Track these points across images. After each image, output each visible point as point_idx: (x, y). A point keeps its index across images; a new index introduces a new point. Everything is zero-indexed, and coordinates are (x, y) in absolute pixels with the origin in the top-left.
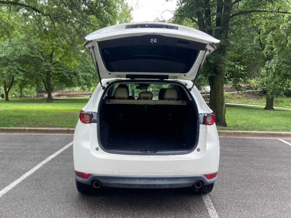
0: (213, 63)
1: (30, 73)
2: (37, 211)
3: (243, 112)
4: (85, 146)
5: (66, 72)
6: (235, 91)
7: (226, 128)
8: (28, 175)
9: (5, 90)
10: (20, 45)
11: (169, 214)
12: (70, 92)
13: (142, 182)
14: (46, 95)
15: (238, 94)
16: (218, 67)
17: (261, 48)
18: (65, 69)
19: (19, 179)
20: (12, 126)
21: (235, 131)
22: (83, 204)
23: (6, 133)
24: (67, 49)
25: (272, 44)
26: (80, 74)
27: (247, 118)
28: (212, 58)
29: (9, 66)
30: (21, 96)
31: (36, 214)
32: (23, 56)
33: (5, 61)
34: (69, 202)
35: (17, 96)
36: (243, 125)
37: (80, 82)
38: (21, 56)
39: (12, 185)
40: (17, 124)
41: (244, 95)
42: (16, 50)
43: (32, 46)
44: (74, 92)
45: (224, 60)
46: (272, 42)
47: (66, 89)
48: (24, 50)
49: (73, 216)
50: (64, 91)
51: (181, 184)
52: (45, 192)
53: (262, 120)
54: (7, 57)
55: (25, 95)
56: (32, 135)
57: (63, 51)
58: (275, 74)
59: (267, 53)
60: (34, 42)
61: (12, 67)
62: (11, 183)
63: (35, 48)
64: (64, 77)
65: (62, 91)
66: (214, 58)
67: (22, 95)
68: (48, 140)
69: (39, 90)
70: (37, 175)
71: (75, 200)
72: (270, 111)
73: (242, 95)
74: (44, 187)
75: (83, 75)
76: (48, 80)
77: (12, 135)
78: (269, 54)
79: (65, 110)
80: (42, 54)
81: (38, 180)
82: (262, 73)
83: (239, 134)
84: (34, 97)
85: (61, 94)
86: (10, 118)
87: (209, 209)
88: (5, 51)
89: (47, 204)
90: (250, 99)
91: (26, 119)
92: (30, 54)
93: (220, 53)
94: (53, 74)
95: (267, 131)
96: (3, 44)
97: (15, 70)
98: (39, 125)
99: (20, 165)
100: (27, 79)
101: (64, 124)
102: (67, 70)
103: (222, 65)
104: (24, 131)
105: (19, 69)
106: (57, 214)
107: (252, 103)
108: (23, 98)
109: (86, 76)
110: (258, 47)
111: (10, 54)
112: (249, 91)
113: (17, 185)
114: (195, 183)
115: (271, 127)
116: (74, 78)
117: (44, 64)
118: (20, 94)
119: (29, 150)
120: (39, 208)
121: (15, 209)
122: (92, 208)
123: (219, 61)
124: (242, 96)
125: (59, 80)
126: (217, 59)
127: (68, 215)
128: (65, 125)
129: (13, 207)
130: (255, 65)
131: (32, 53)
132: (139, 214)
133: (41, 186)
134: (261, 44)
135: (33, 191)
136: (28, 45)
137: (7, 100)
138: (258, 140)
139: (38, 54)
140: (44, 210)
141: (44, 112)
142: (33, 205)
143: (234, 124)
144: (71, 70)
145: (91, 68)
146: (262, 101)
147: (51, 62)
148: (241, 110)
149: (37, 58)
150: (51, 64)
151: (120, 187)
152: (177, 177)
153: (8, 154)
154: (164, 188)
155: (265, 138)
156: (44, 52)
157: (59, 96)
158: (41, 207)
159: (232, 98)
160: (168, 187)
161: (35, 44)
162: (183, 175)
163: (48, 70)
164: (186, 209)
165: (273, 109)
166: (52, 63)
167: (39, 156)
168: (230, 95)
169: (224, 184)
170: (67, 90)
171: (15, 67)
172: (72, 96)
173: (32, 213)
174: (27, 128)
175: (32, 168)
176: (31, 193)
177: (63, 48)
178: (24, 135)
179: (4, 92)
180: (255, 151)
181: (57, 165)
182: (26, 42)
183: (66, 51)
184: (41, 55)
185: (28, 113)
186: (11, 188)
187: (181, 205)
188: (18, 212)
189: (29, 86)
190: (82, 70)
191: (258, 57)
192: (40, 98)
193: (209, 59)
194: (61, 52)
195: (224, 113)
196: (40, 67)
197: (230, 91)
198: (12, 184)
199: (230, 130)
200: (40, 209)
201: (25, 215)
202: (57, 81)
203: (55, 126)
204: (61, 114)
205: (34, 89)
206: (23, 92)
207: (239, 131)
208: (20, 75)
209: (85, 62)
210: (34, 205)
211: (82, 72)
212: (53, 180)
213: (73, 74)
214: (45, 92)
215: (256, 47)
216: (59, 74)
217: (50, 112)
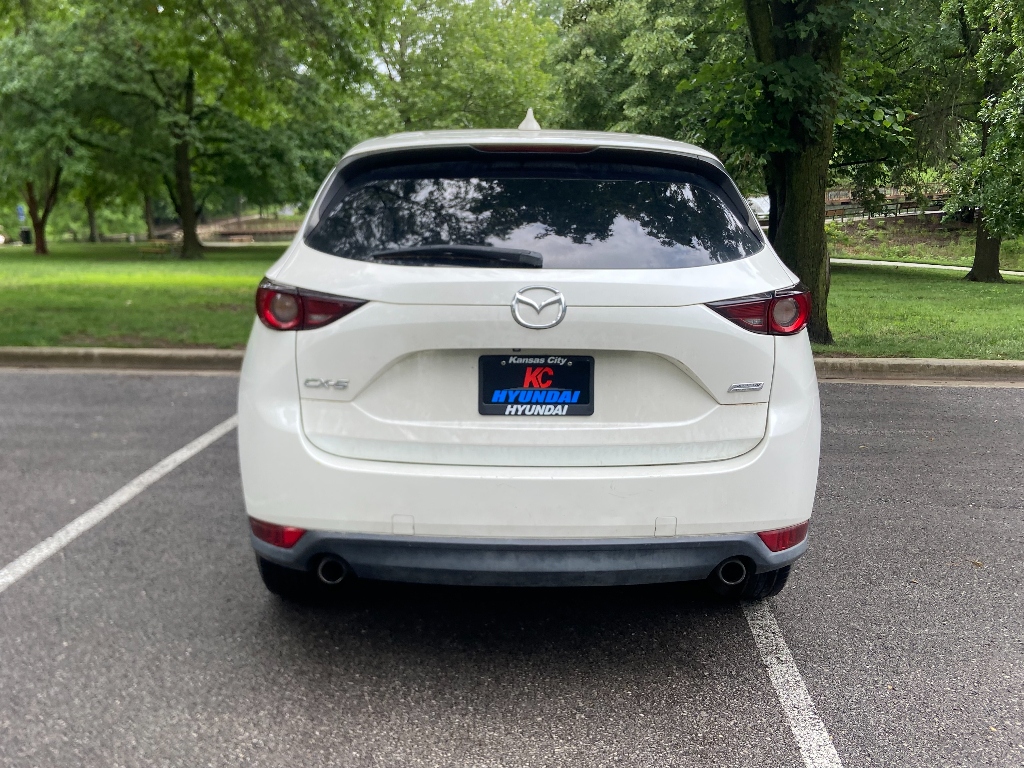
0: (791, 100)
1: (116, 152)
2: (109, 668)
3: (887, 291)
4: (284, 421)
5: (243, 147)
6: (858, 214)
7: (831, 348)
8: (87, 526)
9: (33, 213)
10: (73, 45)
11: (617, 680)
12: (263, 221)
13: (509, 564)
14: (179, 235)
15: (872, 225)
16: (809, 116)
17: (963, 50)
18: (241, 137)
19: (49, 539)
20: (43, 342)
21: (866, 360)
22: (285, 638)
23: (21, 367)
24: (243, 58)
25: (1008, 32)
26: (296, 154)
27: (902, 310)
28: (789, 81)
29: (39, 126)
30: (92, 239)
31: (103, 680)
32: (87, 89)
33: (26, 108)
34: (234, 632)
35: (80, 236)
36: (889, 336)
37: (297, 186)
38: (78, 87)
39: (24, 564)
40: (61, 337)
41: (892, 228)
42: (60, 66)
43: (119, 51)
44: (279, 225)
45: (833, 89)
46: (1008, 22)
47: (250, 212)
48: (88, 66)
49: (244, 686)
50: (243, 219)
51: (663, 570)
52: (144, 593)
53: (960, 320)
54: (31, 91)
55: (108, 234)
56: (113, 377)
57: (227, 64)
58: (1015, 145)
59: (989, 63)
60: (122, 36)
61: (47, 129)
62: (17, 557)
63: (129, 59)
64: (238, 166)
65: (234, 220)
66: (794, 82)
67: (97, 232)
68: (170, 393)
69: (156, 215)
70: (119, 526)
71: (257, 623)
72: (988, 285)
73: (884, 228)
74: (143, 573)
75: (306, 157)
76: (182, 175)
77: (42, 377)
78: (996, 71)
79: (243, 285)
80: (154, 80)
81: (123, 544)
82: (964, 145)
83: (878, 371)
84: (137, 240)
85: (233, 229)
86: (42, 315)
87: (769, 660)
88: (23, 69)
89: (149, 638)
90: (912, 242)
91: (97, 319)
92: (113, 83)
93: (816, 59)
94: (199, 155)
95: (986, 359)
96: (13, 46)
97: (61, 141)
98: (144, 339)
99: (60, 488)
100: (110, 177)
101: (231, 336)
102: (248, 139)
103: (822, 106)
104: (87, 360)
105: (73, 137)
106: (182, 679)
107: (920, 255)
108: (98, 244)
109: (316, 162)
110: (954, 42)
111: (39, 80)
112: (911, 212)
113: (40, 565)
114: (717, 568)
115: (993, 343)
116: (276, 169)
117: (165, 118)
118: (88, 231)
119: (98, 431)
120: (117, 655)
121: (25, 658)
122: (320, 656)
123: (814, 91)
124: (885, 232)
125: (220, 179)
126: (807, 84)
127: (223, 684)
128: (235, 340)
129: (17, 651)
130: (940, 113)
131: (120, 78)
132: (497, 680)
133: (131, 569)
134: (965, 32)
135: (100, 586)
136: (101, 47)
137: (42, 250)
138: (951, 392)
139: (139, 80)
140: (134, 662)
141: (169, 295)
142: (94, 643)
143: (857, 332)
144: (263, 140)
145: (333, 133)
146: (958, 249)
147: (188, 111)
148: (881, 283)
149: (136, 94)
150: (187, 118)
151: (425, 579)
152: (648, 545)
153: (19, 446)
154: (596, 585)
155: (978, 385)
156: (162, 71)
157: (225, 236)
158: (123, 650)
159: (847, 240)
160: (610, 582)
161: (129, 43)
162: (672, 534)
163: (179, 142)
164: (680, 661)
165: (999, 279)
166: (194, 115)
167: (132, 453)
168: (842, 229)
169: (826, 561)
170: (254, 214)
171: (60, 130)
172: (270, 237)
173: (88, 677)
174: (97, 351)
175: (103, 497)
176: (91, 596)
177: (226, 53)
178: (85, 375)
179: (29, 225)
180: (942, 432)
181: (201, 486)
182: (93, 36)
183: (239, 68)
184: (153, 86)
185: (111, 297)
186: (17, 576)
187: (662, 645)
188: (34, 672)
189: (118, 200)
190: (302, 139)
191: (953, 84)
192: (158, 242)
193: (772, 82)
194: (222, 70)
195: (822, 294)
196: (151, 130)
197: (843, 216)
198: (22, 558)
199: (847, 355)
200: (120, 659)
201: (58, 684)
202: (213, 179)
203: (201, 341)
204: (228, 300)
205: (137, 211)
206: (99, 221)
207: (879, 361)
208: (80, 159)
209: (311, 109)
210: (99, 644)
211: (301, 148)
212: (179, 546)
213: (269, 154)
214: (175, 221)
215: (945, 43)
216: (219, 154)
217: (189, 292)
